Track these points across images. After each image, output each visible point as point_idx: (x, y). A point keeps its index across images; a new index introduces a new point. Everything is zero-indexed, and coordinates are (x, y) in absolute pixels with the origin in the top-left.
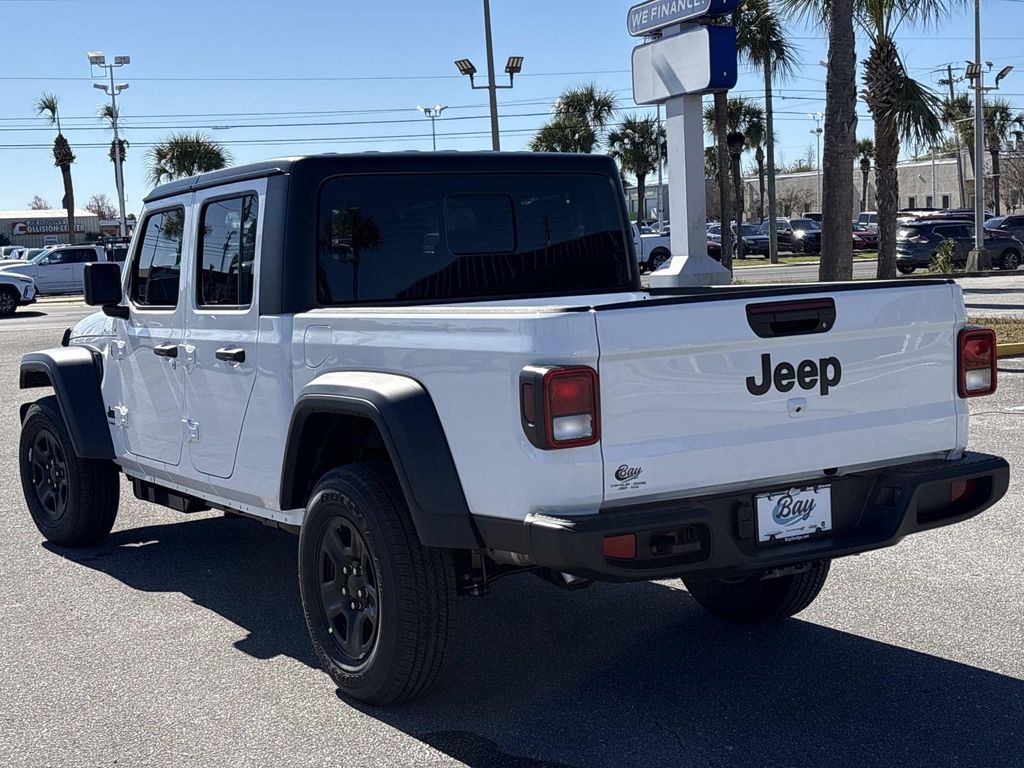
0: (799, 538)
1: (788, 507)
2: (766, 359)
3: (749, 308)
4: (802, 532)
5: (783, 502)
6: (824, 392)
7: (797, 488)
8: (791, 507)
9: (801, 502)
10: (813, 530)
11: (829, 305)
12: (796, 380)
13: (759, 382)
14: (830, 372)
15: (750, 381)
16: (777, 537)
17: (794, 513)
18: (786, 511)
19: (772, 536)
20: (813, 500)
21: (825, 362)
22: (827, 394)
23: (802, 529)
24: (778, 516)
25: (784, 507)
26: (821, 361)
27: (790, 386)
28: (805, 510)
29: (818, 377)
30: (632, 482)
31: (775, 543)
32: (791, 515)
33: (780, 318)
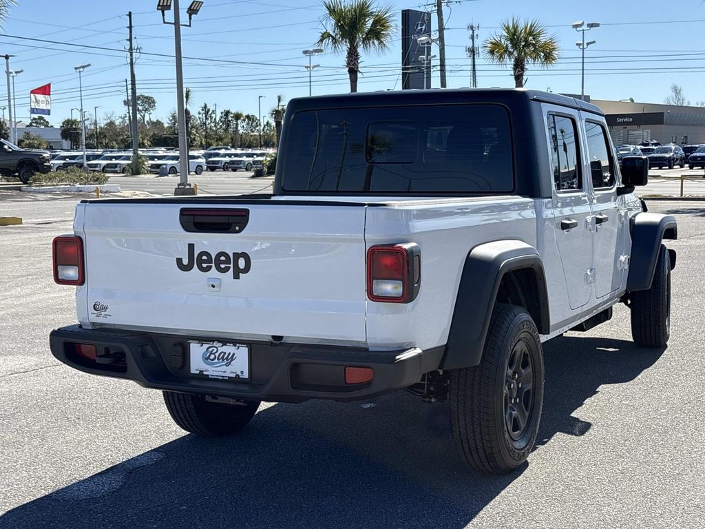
0: (221, 378)
1: (214, 354)
2: (191, 247)
3: (182, 210)
4: (223, 374)
5: (211, 350)
6: (236, 276)
7: (219, 342)
8: (217, 355)
9: (225, 353)
10: (234, 375)
12: (213, 265)
13: (185, 262)
14: (242, 263)
15: (179, 261)
16: (205, 373)
17: (218, 359)
18: (212, 357)
19: (201, 371)
20: (234, 354)
21: (237, 256)
22: (239, 278)
23: (224, 372)
24: (207, 359)
25: (211, 353)
26: (234, 253)
27: (209, 269)
28: (227, 359)
29: (232, 266)
30: (103, 313)
31: (202, 377)
32: (216, 361)
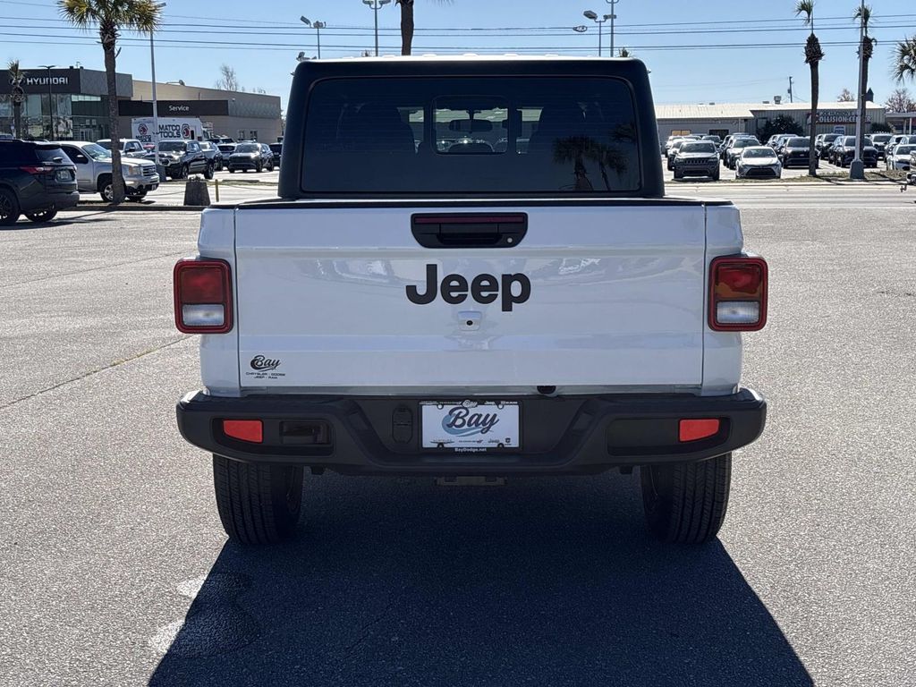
0: (474, 451)
1: (462, 418)
2: (432, 270)
3: (414, 218)
4: (480, 445)
5: (456, 412)
6: (507, 307)
7: (471, 400)
8: (467, 418)
9: (480, 416)
10: (495, 445)
11: (520, 219)
12: (469, 293)
13: (422, 290)
14: (516, 289)
15: (411, 292)
16: (446, 446)
17: (469, 425)
18: (459, 422)
19: (442, 444)
20: (495, 415)
21: (508, 279)
22: (511, 310)
23: (479, 442)
24: (450, 426)
25: (457, 417)
26: (503, 276)
27: (461, 299)
28: (484, 423)
29: (500, 293)
30: (269, 372)
31: (442, 451)
32: (466, 427)
33: (446, 229)
